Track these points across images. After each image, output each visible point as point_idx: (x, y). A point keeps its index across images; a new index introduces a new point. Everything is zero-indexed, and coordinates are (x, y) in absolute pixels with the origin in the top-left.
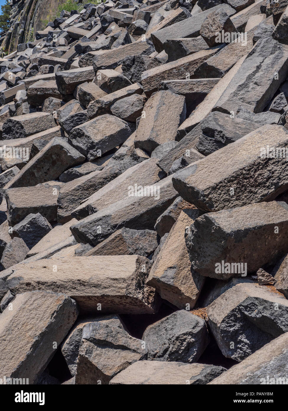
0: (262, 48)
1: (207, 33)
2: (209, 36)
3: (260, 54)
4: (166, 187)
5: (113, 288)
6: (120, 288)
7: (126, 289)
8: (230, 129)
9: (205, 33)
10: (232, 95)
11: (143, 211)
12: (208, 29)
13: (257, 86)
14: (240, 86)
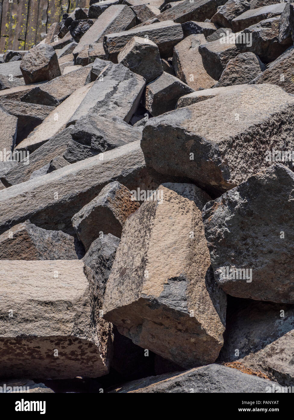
0: (114, 71)
1: (29, 67)
2: (32, 70)
3: (113, 78)
4: (74, 174)
5: (44, 322)
6: (59, 321)
7: (73, 324)
8: (113, 135)
9: (27, 67)
10: (92, 110)
11: (41, 207)
12: (31, 62)
13: (117, 106)
14: (100, 102)
